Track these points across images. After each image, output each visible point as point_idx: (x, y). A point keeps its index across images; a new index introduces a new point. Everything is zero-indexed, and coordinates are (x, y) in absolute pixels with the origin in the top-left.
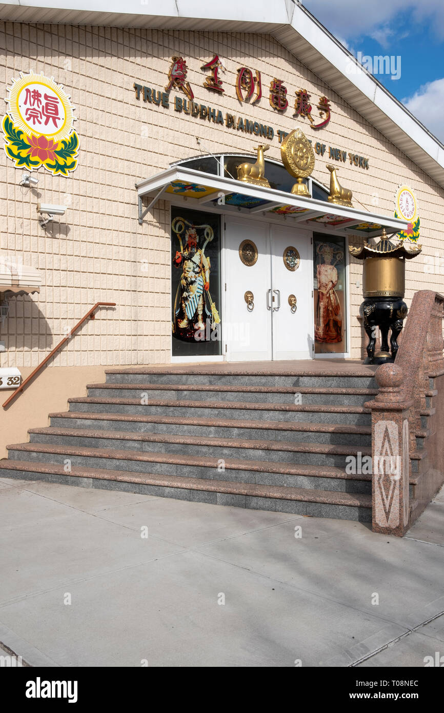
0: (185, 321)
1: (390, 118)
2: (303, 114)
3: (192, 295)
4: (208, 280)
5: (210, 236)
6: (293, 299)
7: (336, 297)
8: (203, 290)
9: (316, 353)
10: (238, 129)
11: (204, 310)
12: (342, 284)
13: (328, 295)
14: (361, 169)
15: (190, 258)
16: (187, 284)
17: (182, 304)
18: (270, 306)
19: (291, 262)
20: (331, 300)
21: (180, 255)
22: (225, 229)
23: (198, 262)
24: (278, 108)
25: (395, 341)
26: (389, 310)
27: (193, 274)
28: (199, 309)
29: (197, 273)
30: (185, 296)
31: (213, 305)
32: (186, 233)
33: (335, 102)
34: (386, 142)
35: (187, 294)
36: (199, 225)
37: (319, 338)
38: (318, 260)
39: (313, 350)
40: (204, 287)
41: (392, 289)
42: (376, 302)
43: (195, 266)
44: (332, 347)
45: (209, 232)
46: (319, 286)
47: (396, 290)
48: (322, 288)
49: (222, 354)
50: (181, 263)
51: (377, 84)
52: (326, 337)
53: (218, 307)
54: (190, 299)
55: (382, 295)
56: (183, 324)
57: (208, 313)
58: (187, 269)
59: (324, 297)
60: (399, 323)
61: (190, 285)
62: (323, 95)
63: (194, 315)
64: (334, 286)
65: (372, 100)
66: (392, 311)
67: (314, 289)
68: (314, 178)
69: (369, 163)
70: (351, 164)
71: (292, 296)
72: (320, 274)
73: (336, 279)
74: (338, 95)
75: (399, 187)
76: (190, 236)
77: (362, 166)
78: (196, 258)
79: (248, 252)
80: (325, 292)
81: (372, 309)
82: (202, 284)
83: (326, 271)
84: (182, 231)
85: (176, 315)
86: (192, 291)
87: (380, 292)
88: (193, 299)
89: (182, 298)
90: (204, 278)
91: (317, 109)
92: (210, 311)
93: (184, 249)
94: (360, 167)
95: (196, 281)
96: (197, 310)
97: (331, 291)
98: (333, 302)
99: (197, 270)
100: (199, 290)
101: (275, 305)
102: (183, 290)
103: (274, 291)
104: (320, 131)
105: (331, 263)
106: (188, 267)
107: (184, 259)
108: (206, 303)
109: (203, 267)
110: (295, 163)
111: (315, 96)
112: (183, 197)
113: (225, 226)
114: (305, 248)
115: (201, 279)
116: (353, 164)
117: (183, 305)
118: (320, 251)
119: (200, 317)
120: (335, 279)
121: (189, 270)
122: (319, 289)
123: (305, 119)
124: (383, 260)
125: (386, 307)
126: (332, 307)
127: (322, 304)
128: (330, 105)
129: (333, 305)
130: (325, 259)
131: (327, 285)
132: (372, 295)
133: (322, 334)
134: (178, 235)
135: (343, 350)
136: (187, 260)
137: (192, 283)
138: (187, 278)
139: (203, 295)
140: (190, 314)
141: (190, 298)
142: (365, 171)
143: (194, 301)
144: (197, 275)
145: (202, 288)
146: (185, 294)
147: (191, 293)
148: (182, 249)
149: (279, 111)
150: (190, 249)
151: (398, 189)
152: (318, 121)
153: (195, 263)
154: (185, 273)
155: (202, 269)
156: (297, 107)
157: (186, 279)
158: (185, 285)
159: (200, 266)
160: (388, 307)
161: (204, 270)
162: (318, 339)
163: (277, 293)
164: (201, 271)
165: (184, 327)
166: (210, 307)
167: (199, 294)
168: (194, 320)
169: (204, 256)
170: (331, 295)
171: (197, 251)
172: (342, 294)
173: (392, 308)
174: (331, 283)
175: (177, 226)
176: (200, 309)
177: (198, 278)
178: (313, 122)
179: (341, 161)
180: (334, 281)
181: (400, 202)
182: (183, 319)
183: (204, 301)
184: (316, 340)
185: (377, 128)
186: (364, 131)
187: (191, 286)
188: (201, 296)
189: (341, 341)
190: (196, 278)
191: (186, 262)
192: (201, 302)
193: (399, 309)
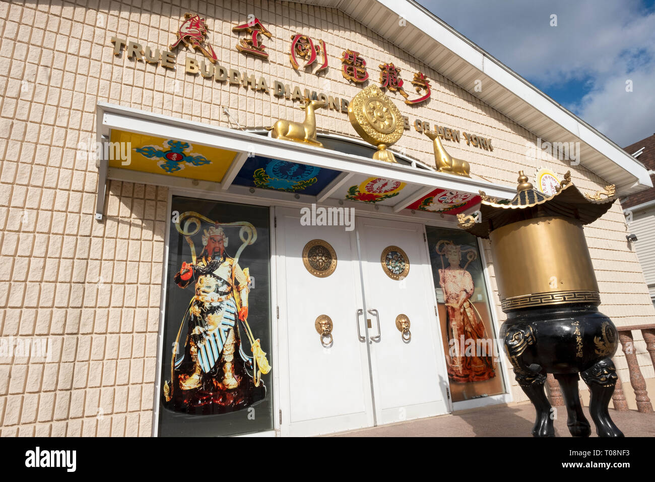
0: (196, 377)
1: (508, 90)
2: (393, 89)
3: (212, 329)
4: (245, 304)
5: (250, 237)
6: (403, 321)
7: (475, 311)
8: (236, 321)
9: (453, 401)
10: (294, 100)
11: (236, 354)
12: (481, 292)
13: (462, 310)
14: (483, 151)
15: (210, 270)
16: (202, 313)
17: (189, 347)
18: (363, 334)
19: (395, 267)
20: (468, 317)
21: (189, 267)
22: (275, 227)
23: (226, 277)
24: (355, 80)
25: (606, 414)
26: (570, 339)
27: (217, 296)
28: (226, 353)
29: (222, 294)
30: (197, 333)
31: (256, 345)
32: (204, 234)
33: (436, 81)
34: (510, 123)
35: (202, 330)
36: (229, 222)
37: (457, 376)
38: (438, 264)
39: (449, 397)
40: (237, 315)
41: (567, 287)
42: (533, 319)
43: (220, 283)
44: (479, 387)
45: (249, 231)
46: (445, 298)
47: (578, 289)
48: (451, 301)
49: (274, 429)
50: (191, 280)
51: (484, 55)
52: (468, 372)
53: (266, 347)
54: (207, 338)
55: (545, 303)
56: (191, 383)
57: (245, 357)
58: (202, 289)
59: (457, 313)
60: (606, 367)
61: (208, 313)
62: (417, 72)
63: (216, 363)
64: (469, 296)
65: (481, 70)
66: (579, 339)
67: (439, 304)
68: (418, 160)
69: (493, 144)
70: (468, 144)
71: (403, 316)
72: (444, 281)
73: (472, 286)
74: (438, 73)
75: (537, 171)
76: (211, 238)
77: (484, 146)
78: (223, 271)
79: (318, 258)
80: (456, 306)
81: (525, 338)
82: (233, 310)
83: (454, 276)
84: (196, 231)
85: (174, 367)
86: (213, 324)
87: (539, 296)
88: (214, 335)
89: (190, 337)
90: (238, 301)
91: (412, 85)
92: (249, 353)
93: (197, 259)
94: (481, 148)
95: (222, 306)
96: (221, 355)
97: (466, 305)
98: (471, 319)
99: (224, 288)
100: (228, 322)
101: (373, 332)
102: (193, 323)
103: (369, 312)
104: (420, 108)
105: (460, 265)
106: (205, 285)
107: (198, 273)
108: (241, 340)
109: (237, 283)
110: (369, 124)
111: (408, 73)
112: (191, 181)
113: (275, 221)
114: (416, 247)
115: (232, 304)
116: (471, 144)
117: (193, 349)
118: (441, 250)
119: (228, 366)
120: (469, 286)
121: (207, 290)
122: (447, 302)
123: (396, 95)
124: (531, 225)
125: (562, 330)
126: (471, 326)
127: (454, 324)
128: (429, 82)
129: (473, 323)
130: (450, 261)
131: (458, 296)
132: (520, 305)
133: (460, 369)
134: (187, 238)
135: (499, 389)
136: (203, 274)
137: (213, 310)
138: (202, 303)
139: (235, 328)
140: (205, 363)
141: (207, 335)
142: (489, 153)
143: (216, 341)
144: (223, 297)
145: (233, 317)
146: (197, 330)
147: (211, 327)
148: (194, 258)
149: (357, 84)
150: (210, 259)
151: (537, 174)
152: (414, 96)
153: (221, 279)
154: (199, 295)
155: (234, 287)
156: (382, 80)
157: (200, 304)
158: (198, 315)
159: (230, 282)
160: (567, 329)
161: (238, 288)
162: (455, 377)
163: (374, 315)
164: (232, 289)
165: (193, 387)
166: (250, 346)
167: (226, 328)
168: (214, 373)
169: (238, 267)
170: (467, 310)
171: (225, 260)
172: (483, 306)
173: (577, 331)
174: (465, 293)
175: (187, 224)
176: (229, 352)
177: (225, 302)
178: (408, 98)
179: (454, 141)
180: (469, 290)
181: (543, 187)
182: (190, 374)
183: (236, 338)
184: (452, 380)
185: (496, 108)
186: (480, 111)
187: (210, 315)
188: (232, 332)
189: (494, 375)
190: (221, 302)
191: (201, 277)
192: (231, 340)
193: (599, 334)
